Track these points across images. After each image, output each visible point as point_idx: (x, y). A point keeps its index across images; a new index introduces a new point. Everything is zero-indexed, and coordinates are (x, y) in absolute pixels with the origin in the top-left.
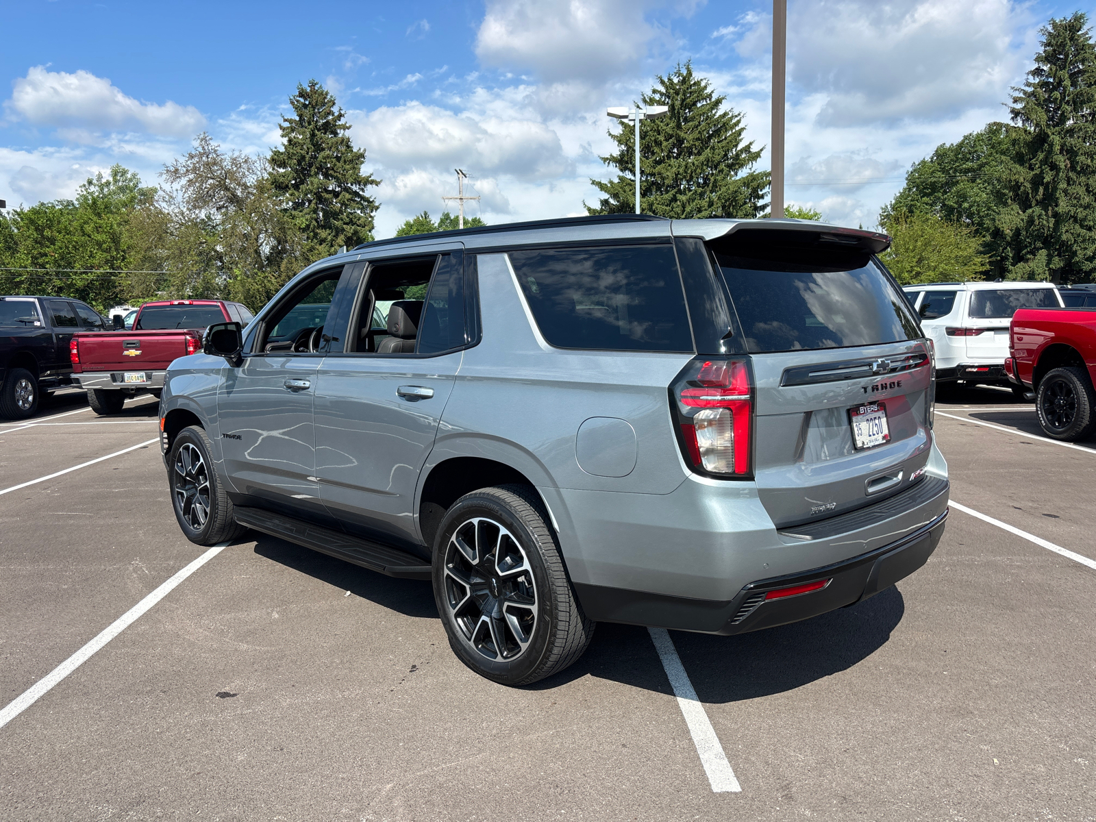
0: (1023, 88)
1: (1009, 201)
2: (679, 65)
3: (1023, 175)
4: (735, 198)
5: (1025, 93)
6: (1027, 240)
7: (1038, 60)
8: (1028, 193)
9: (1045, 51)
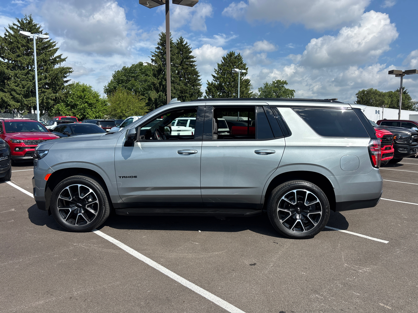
0: (154, 52)
1: (153, 89)
2: (26, 15)
3: (156, 81)
4: (57, 76)
5: (155, 54)
6: (159, 103)
7: (158, 44)
8: (158, 87)
9: (160, 42)
